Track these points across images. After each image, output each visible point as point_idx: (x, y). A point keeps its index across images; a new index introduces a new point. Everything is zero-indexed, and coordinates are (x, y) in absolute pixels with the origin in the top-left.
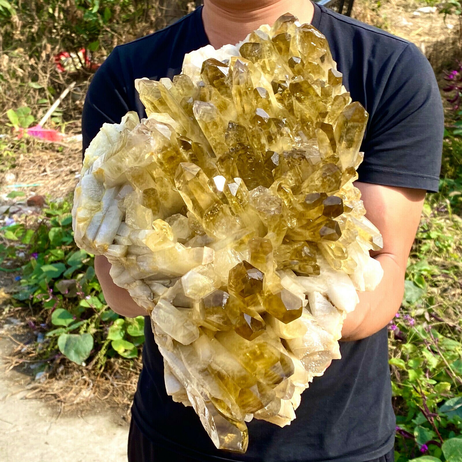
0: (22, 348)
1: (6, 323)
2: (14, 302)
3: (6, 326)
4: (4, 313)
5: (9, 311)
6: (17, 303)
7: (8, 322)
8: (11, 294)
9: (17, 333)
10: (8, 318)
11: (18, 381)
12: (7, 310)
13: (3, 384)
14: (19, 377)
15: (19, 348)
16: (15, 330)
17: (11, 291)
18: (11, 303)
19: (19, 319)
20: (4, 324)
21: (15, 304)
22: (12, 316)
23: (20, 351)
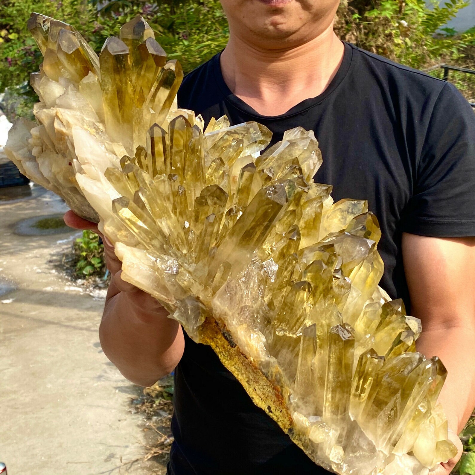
0: (166, 439)
1: (155, 415)
2: (165, 394)
3: (154, 418)
4: (154, 405)
5: (160, 403)
6: (168, 396)
7: (157, 414)
8: (164, 387)
9: (164, 425)
10: (158, 411)
11: (155, 472)
12: (157, 402)
13: (141, 473)
14: (157, 468)
15: (163, 440)
16: (162, 422)
17: (164, 385)
18: (162, 396)
19: (168, 412)
20: (153, 416)
21: (165, 397)
22: (161, 409)
23: (163, 442)
